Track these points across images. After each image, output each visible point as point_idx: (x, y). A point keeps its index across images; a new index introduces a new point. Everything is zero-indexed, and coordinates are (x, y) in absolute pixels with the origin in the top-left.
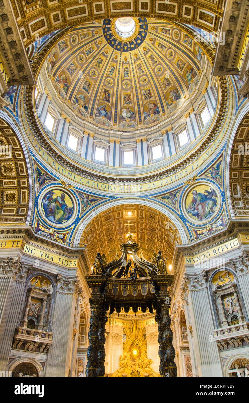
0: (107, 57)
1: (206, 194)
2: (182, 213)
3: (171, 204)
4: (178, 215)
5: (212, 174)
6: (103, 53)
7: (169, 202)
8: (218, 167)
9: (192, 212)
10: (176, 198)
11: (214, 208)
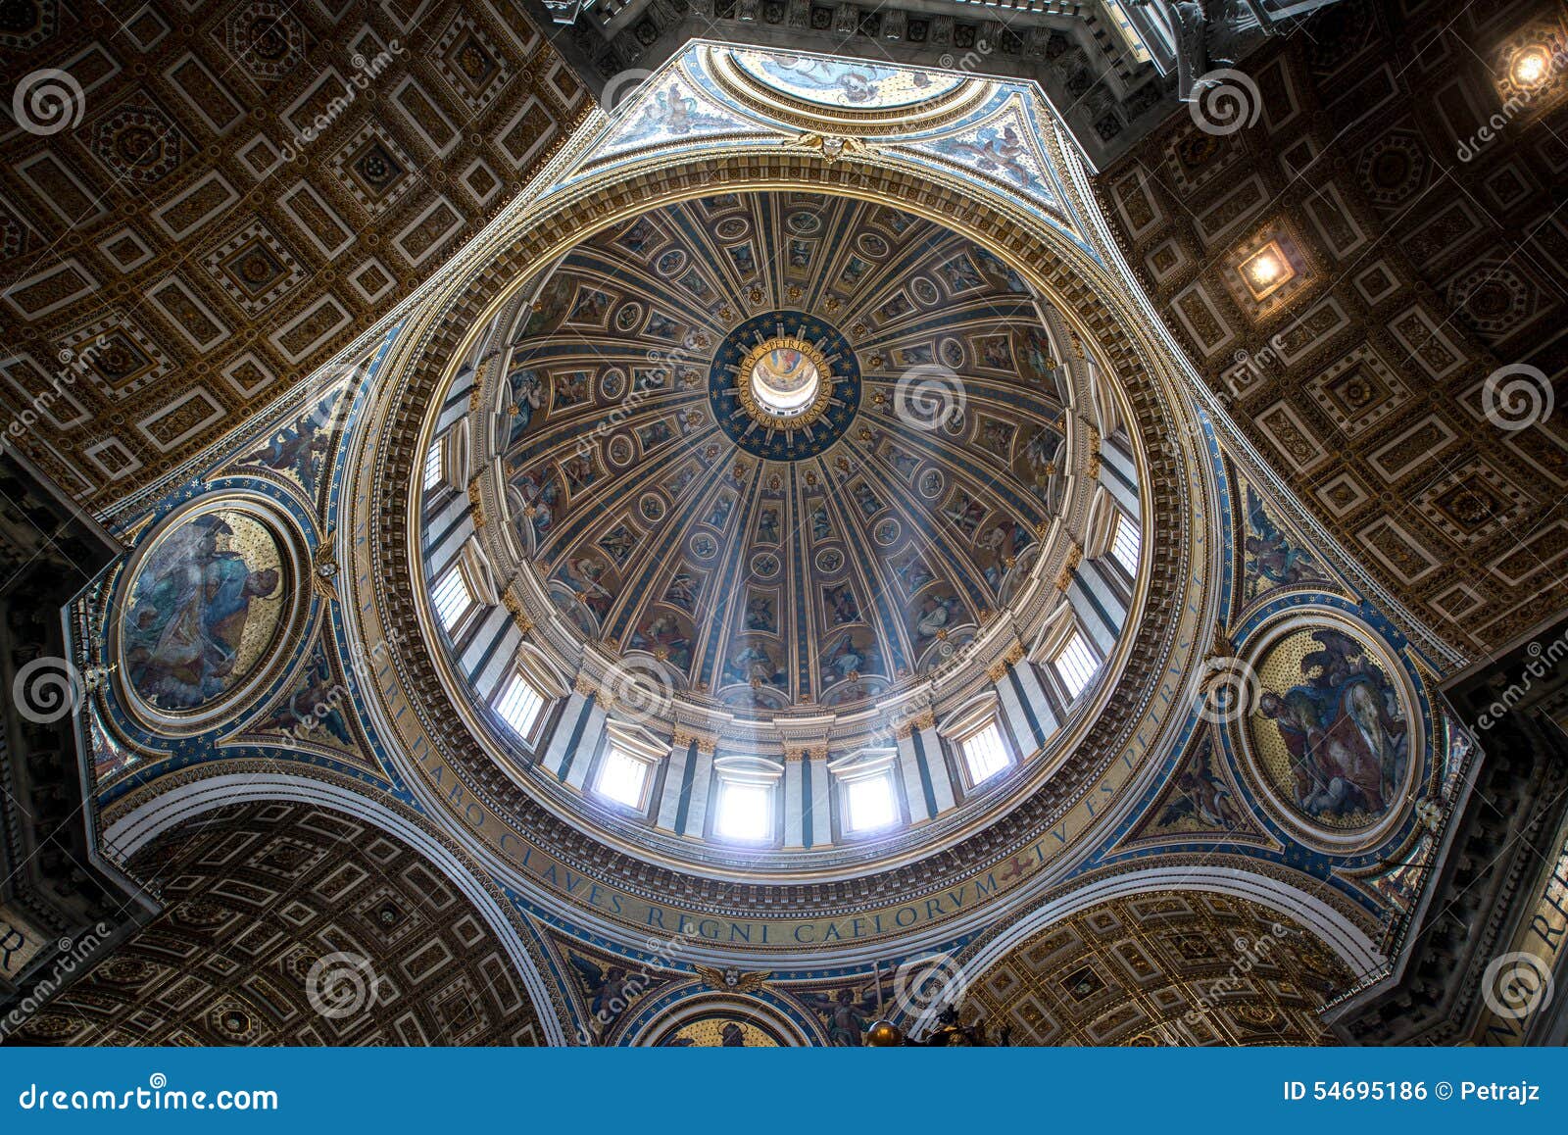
0: (783, 496)
1: (1316, 672)
2: (1283, 837)
3: (1218, 828)
4: (1275, 858)
5: (1264, 570)
6: (764, 495)
7: (1201, 821)
8: (1260, 520)
9: (1323, 801)
10: (1217, 785)
11: (1390, 710)
